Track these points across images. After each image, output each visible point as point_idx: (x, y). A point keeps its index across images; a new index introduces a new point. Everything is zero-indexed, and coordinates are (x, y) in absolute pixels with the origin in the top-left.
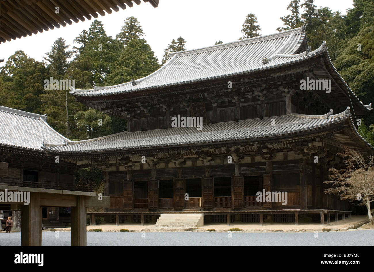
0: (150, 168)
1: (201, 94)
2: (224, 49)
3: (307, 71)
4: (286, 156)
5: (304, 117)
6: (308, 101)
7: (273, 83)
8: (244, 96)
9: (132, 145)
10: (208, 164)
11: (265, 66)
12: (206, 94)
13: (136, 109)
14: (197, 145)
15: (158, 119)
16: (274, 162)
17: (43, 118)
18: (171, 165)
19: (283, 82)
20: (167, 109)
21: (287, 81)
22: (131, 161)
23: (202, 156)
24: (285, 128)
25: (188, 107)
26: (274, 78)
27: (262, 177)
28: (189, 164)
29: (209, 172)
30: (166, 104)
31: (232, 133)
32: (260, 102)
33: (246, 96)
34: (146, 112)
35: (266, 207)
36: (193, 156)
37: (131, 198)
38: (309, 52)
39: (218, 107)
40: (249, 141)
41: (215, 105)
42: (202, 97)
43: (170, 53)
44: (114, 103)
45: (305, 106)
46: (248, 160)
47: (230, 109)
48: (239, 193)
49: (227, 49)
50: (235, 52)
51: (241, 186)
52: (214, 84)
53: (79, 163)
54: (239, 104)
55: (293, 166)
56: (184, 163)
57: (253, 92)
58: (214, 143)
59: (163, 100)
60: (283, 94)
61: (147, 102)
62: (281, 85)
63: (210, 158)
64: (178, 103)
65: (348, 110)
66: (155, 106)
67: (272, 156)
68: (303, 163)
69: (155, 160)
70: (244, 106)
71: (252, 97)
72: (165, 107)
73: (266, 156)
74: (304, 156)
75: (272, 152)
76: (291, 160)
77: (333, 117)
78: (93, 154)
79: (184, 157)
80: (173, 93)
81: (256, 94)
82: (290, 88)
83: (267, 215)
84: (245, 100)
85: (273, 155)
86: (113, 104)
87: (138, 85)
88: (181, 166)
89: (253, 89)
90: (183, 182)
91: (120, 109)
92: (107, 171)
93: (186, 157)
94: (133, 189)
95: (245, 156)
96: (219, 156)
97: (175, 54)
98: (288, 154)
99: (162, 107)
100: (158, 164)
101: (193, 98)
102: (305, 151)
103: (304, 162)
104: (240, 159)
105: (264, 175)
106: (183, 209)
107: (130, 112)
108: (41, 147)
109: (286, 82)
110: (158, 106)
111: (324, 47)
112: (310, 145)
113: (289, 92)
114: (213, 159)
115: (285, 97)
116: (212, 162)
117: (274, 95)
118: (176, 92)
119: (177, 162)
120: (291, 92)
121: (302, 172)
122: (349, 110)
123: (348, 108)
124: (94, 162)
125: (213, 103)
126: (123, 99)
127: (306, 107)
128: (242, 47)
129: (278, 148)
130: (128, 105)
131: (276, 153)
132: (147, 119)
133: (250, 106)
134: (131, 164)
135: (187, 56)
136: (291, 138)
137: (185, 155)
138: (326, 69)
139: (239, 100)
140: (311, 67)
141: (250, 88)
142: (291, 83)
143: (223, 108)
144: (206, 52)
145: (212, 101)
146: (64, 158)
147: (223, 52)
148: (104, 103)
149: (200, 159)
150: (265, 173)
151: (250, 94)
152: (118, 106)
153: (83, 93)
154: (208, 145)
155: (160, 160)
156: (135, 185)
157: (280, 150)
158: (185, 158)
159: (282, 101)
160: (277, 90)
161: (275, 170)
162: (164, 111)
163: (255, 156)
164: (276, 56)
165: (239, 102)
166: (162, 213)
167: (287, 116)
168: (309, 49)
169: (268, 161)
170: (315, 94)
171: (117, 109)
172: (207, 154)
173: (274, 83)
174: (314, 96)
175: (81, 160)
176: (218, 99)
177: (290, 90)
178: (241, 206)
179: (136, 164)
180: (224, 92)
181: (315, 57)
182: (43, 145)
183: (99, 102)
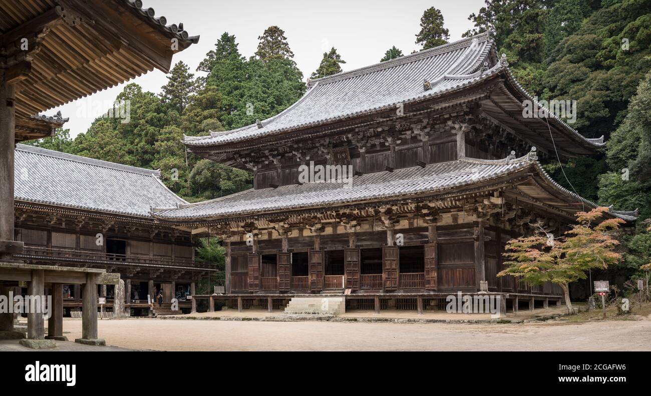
0: (280, 237)
1: (344, 137)
2: (381, 70)
3: (482, 97)
4: (455, 218)
5: (479, 163)
6: (494, 138)
7: (438, 116)
8: (401, 136)
9: (254, 208)
10: (353, 230)
11: (427, 93)
12: (350, 136)
13: (263, 159)
14: (333, 206)
15: (290, 171)
16: (439, 226)
17: (156, 174)
18: (306, 233)
19: (452, 115)
20: (301, 158)
21: (457, 112)
22: (256, 228)
23: (344, 220)
24: (449, 179)
25: (328, 153)
26: (438, 110)
27: (422, 247)
28: (329, 231)
29: (353, 241)
30: (300, 151)
31: (380, 188)
32: (421, 144)
33: (403, 136)
34: (275, 163)
35: (429, 288)
36: (333, 220)
37: (257, 276)
38: (484, 70)
39: (367, 152)
40: (400, 199)
41: (362, 151)
42: (345, 140)
43: (310, 80)
44: (236, 153)
45: (489, 145)
46: (404, 224)
47: (382, 154)
48: (393, 269)
49: (385, 70)
50: (394, 74)
51: (395, 260)
52: (357, 122)
53: (194, 232)
54: (394, 148)
55: (465, 232)
56: (322, 229)
57: (411, 129)
58: (355, 203)
59: (295, 146)
60: (453, 132)
61: (277, 149)
62: (449, 119)
63: (354, 223)
64: (316, 150)
65: (533, 152)
66: (286, 155)
67: (436, 219)
68: (478, 227)
69: (286, 226)
70: (401, 150)
71: (412, 137)
72: (299, 155)
73: (427, 218)
74: (479, 217)
75: (435, 213)
76: (462, 224)
77: (514, 161)
78: (208, 219)
79: (322, 221)
80: (307, 136)
81: (415, 132)
82: (462, 122)
83: (430, 299)
84: (401, 142)
85: (437, 217)
86: (234, 154)
87: (265, 128)
88: (318, 234)
89: (411, 126)
90: (321, 254)
91: (243, 160)
92: (228, 241)
93: (324, 221)
94: (259, 264)
95: (400, 219)
96: (367, 220)
97: (316, 81)
98: (458, 216)
99: (295, 155)
100: (290, 231)
101: (334, 142)
102: (480, 210)
103: (480, 226)
104: (394, 222)
105: (425, 245)
106: (321, 291)
107: (256, 163)
108: (148, 213)
109: (455, 114)
110: (290, 154)
111: (502, 63)
112: (486, 202)
113: (461, 128)
114: (359, 224)
115: (456, 134)
116: (358, 228)
117: (441, 132)
118: (310, 135)
119: (313, 228)
120: (463, 129)
121: (476, 240)
122: (535, 152)
123: (534, 149)
124: (212, 230)
125: (359, 147)
126: (244, 147)
127: (491, 147)
128: (405, 66)
129: (443, 207)
130: (253, 154)
131: (440, 214)
132: (277, 172)
133: (408, 149)
134: (257, 232)
135: (333, 83)
136: (454, 193)
137: (322, 219)
138: (509, 93)
139: (394, 141)
140: (487, 92)
141: (407, 125)
142: (462, 115)
143: (374, 154)
144: (356, 77)
145: (359, 145)
146: (176, 226)
147: (379, 75)
148: (223, 153)
149: (342, 223)
150: (427, 242)
151: (409, 132)
152: (241, 156)
153: (197, 142)
154: (346, 205)
155: (292, 226)
156: (262, 259)
157: (446, 210)
158: (323, 223)
159: (452, 141)
160: (445, 126)
161: (441, 237)
162: (298, 160)
163: (414, 219)
164: (445, 77)
165: (394, 145)
166: (293, 296)
167: (458, 161)
168: (486, 66)
169: (430, 226)
170: (504, 128)
171: (240, 159)
172: (350, 217)
173: (440, 116)
174: (502, 131)
175: (197, 228)
176: (366, 141)
177: (461, 124)
178: (396, 287)
179: (263, 232)
180: (374, 131)
181: (492, 78)
182: (151, 209)
183: (217, 152)
